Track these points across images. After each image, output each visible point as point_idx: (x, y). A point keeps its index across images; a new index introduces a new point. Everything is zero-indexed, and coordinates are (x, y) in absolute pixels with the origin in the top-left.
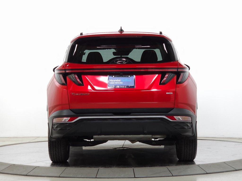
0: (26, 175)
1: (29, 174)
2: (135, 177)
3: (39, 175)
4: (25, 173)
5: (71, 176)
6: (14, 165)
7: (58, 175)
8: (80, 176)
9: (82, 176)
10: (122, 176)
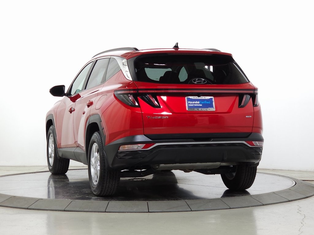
0: (28, 209)
1: (30, 207)
2: (149, 212)
3: (41, 208)
4: (26, 206)
5: (78, 210)
6: (14, 197)
7: (63, 209)
8: (87, 210)
9: (90, 210)
10: (134, 210)
